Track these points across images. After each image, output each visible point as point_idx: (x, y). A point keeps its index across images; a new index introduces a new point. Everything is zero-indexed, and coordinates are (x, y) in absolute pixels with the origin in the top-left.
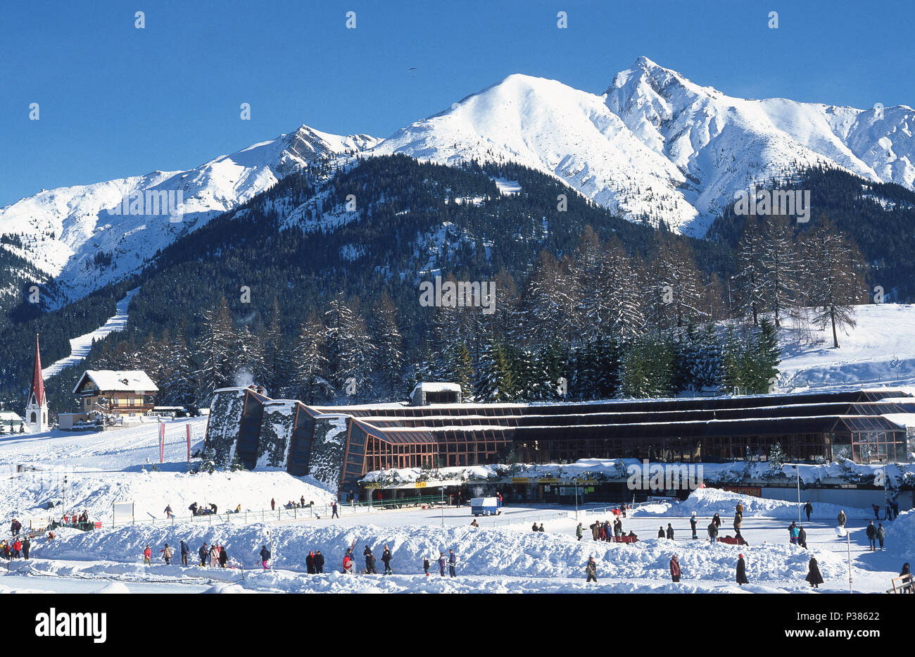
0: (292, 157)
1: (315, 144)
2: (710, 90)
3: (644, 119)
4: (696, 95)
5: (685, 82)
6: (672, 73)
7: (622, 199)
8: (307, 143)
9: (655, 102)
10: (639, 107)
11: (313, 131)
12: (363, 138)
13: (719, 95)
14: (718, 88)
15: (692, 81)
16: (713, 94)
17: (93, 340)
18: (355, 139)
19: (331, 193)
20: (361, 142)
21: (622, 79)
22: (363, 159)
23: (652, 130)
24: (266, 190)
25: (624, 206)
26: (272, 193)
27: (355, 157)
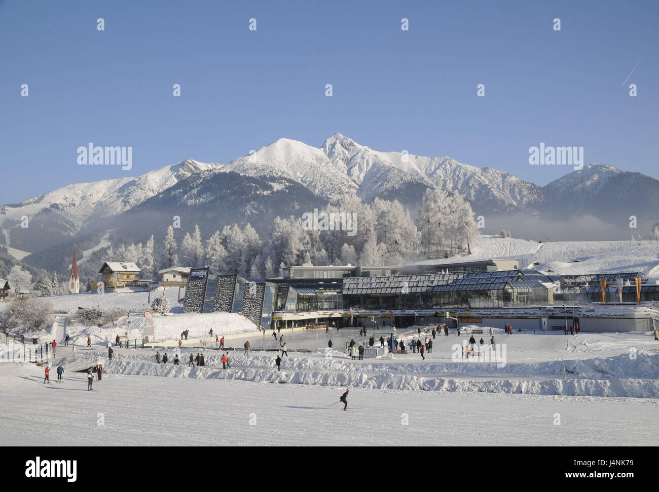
0: (184, 172)
1: (194, 167)
2: (366, 147)
3: (338, 159)
4: (360, 150)
5: (355, 144)
6: (350, 140)
7: (329, 193)
8: (190, 166)
9: (343, 152)
10: (336, 154)
11: (193, 161)
12: (215, 164)
13: (370, 150)
14: (369, 147)
15: (359, 143)
16: (367, 149)
17: (93, 251)
18: (212, 165)
19: (201, 188)
20: (214, 166)
21: (329, 142)
22: (215, 173)
23: (341, 163)
24: (172, 186)
25: (329, 196)
26: (175, 188)
27: (212, 172)
